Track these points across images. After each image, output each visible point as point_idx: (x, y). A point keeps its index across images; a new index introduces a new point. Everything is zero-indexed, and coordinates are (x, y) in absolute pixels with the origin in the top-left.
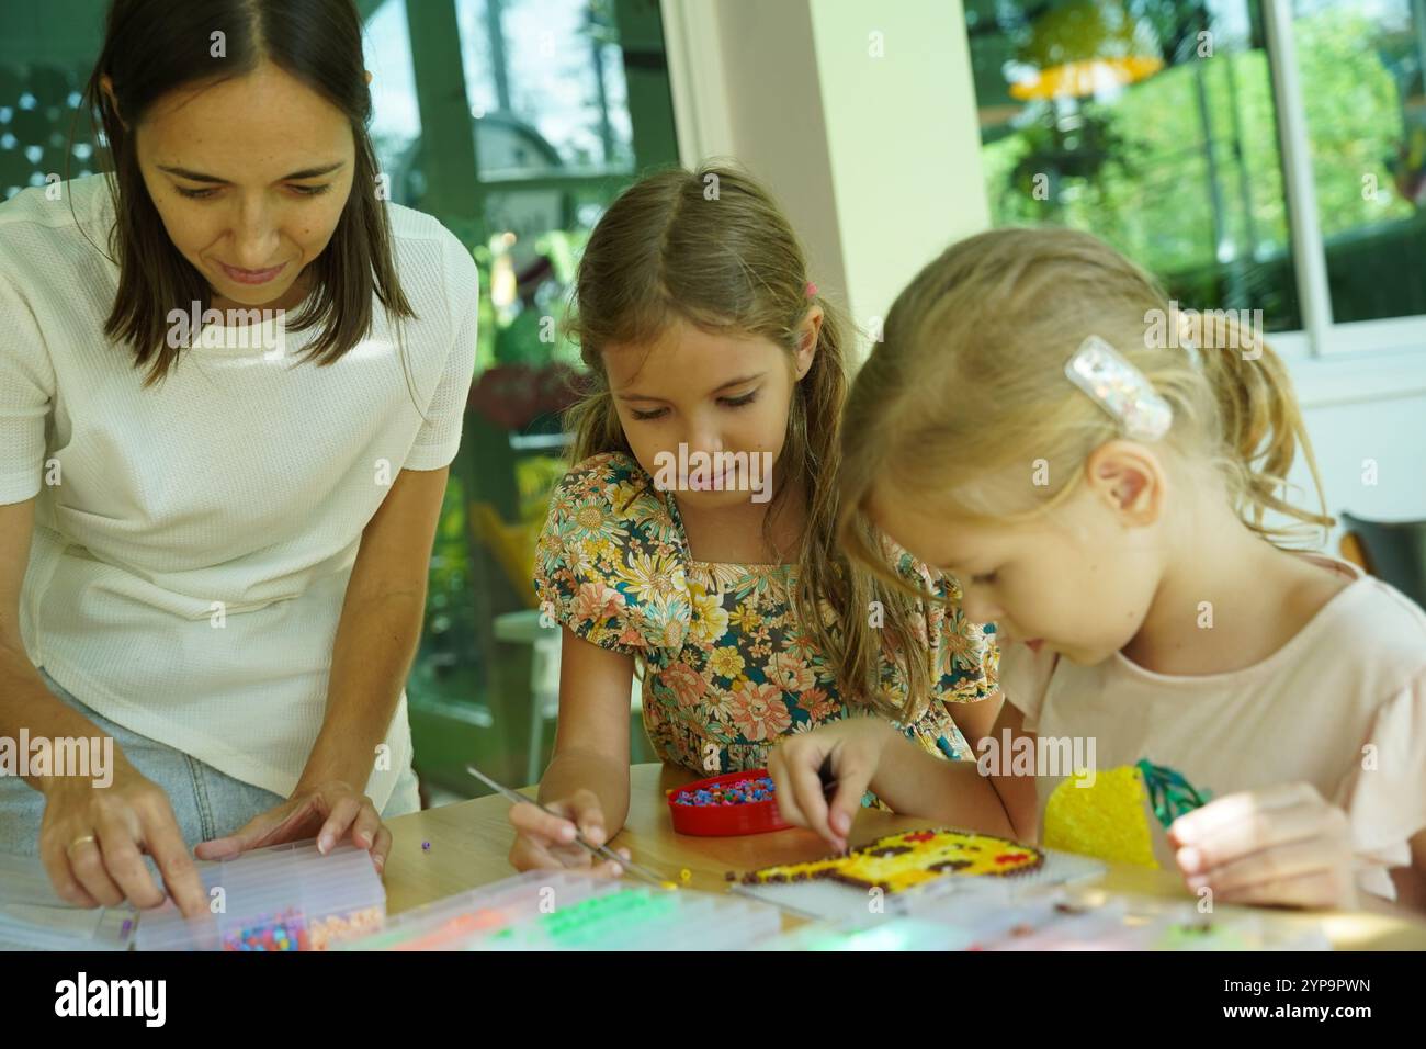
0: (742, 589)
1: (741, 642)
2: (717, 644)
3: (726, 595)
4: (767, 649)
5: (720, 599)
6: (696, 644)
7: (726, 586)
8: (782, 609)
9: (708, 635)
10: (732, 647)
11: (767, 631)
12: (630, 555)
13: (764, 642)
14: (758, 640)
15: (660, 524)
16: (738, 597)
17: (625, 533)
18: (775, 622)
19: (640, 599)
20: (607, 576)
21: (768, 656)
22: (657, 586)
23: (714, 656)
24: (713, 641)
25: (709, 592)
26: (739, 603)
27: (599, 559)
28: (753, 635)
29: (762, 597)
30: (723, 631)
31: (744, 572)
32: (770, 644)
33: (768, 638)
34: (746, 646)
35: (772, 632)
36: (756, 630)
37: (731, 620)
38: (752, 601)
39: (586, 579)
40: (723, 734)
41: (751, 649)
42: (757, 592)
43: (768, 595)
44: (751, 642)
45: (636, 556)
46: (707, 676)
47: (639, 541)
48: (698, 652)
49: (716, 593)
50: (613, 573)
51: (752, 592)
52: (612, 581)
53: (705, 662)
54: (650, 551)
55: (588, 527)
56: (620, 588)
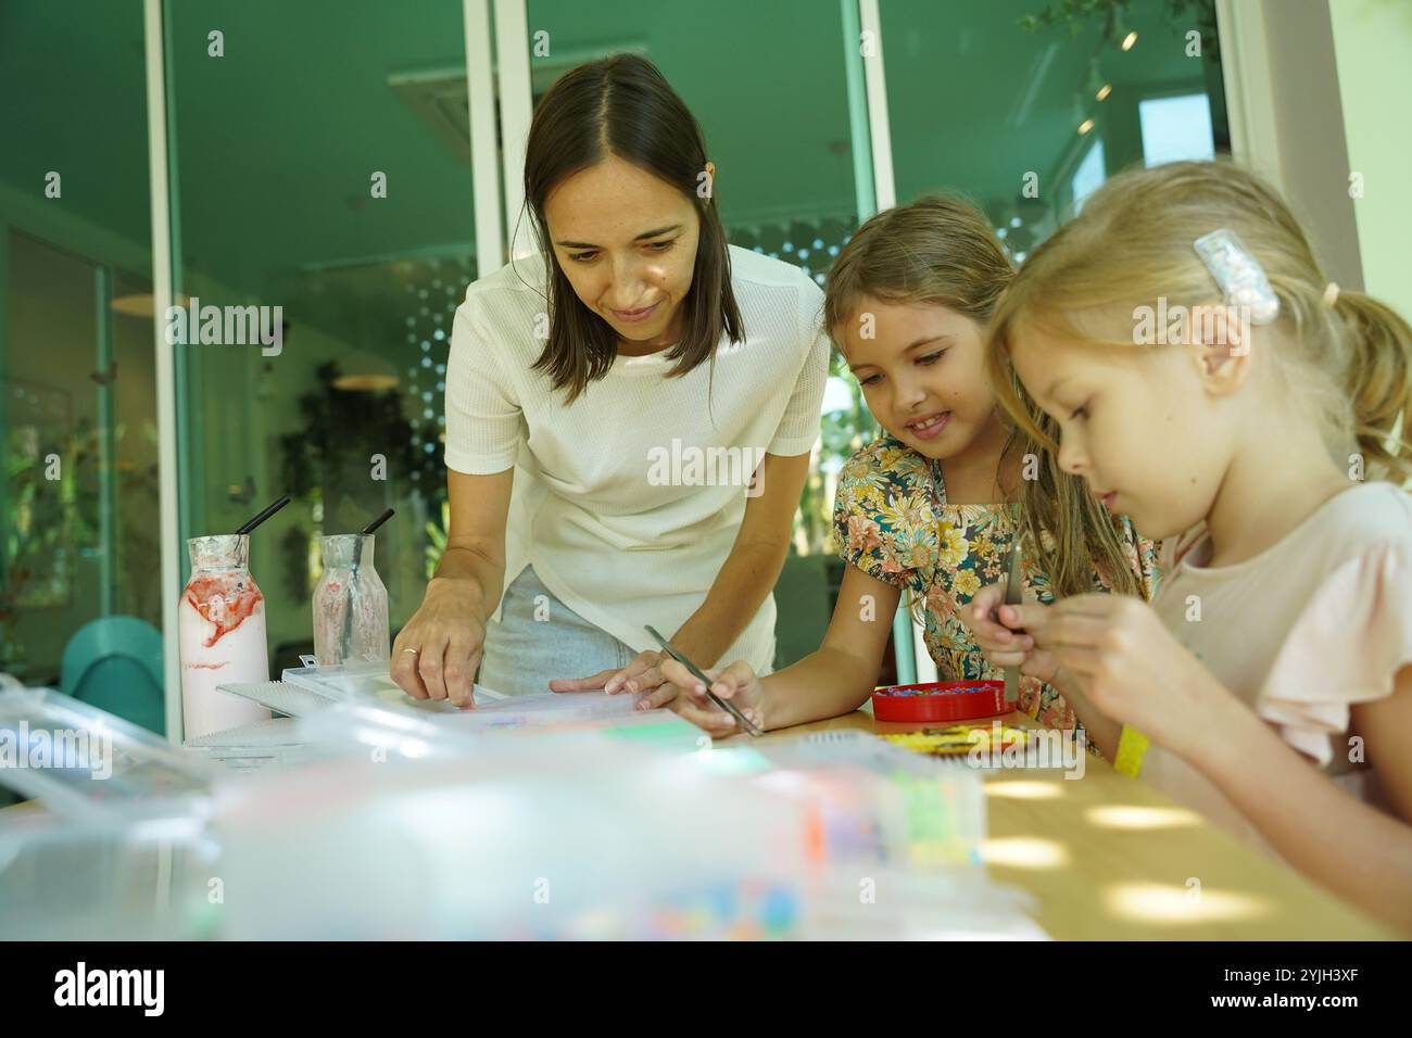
0: (980, 523)
1: (977, 564)
2: (960, 568)
3: (968, 529)
4: (996, 570)
5: (963, 532)
6: (945, 569)
7: (969, 521)
8: (1009, 538)
9: (953, 560)
10: (970, 569)
11: (997, 556)
12: (891, 497)
13: (995, 564)
14: (990, 563)
15: (919, 474)
16: (977, 530)
17: (887, 480)
18: (1002, 548)
19: (893, 528)
20: (868, 511)
21: (998, 576)
22: (908, 519)
23: (958, 577)
24: (956, 565)
25: (956, 526)
26: (978, 534)
27: (865, 500)
28: (986, 559)
29: (996, 529)
30: (965, 557)
31: (984, 510)
32: (999, 566)
33: (998, 561)
34: (981, 568)
35: (1001, 556)
36: (989, 555)
37: (970, 548)
38: (987, 533)
39: (852, 513)
40: (966, 643)
41: (985, 570)
42: (992, 525)
43: (1000, 526)
44: (985, 564)
45: (896, 498)
46: (953, 593)
47: (900, 488)
48: (946, 575)
49: (961, 527)
50: (875, 510)
51: (987, 526)
52: (872, 515)
53: (951, 583)
54: (907, 494)
55: (857, 476)
56: (877, 520)
